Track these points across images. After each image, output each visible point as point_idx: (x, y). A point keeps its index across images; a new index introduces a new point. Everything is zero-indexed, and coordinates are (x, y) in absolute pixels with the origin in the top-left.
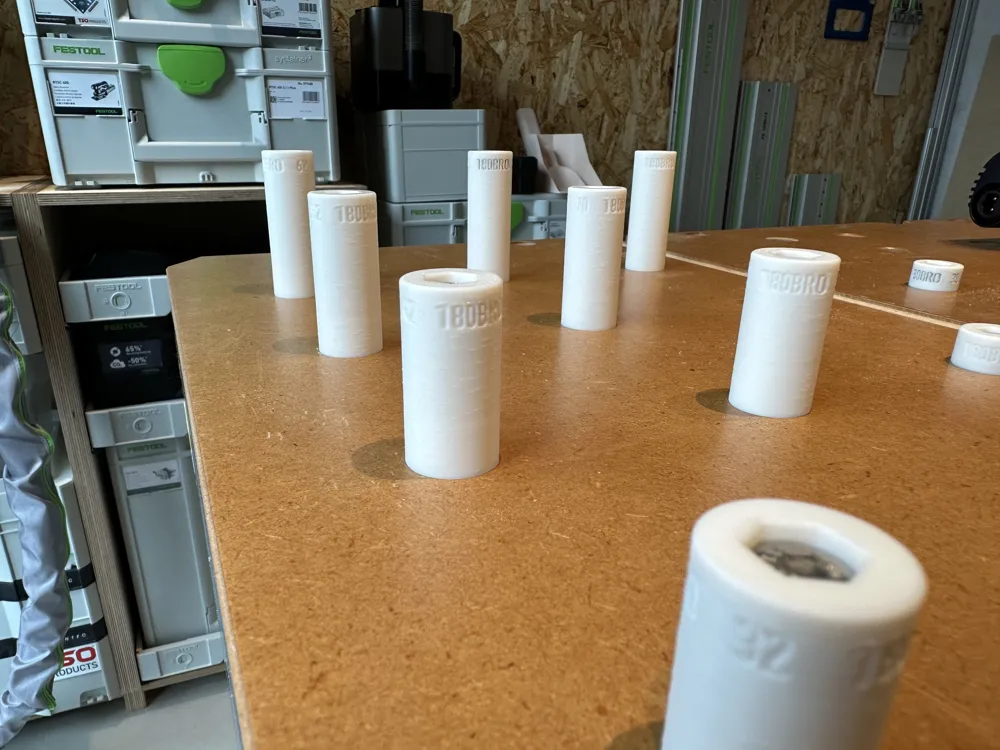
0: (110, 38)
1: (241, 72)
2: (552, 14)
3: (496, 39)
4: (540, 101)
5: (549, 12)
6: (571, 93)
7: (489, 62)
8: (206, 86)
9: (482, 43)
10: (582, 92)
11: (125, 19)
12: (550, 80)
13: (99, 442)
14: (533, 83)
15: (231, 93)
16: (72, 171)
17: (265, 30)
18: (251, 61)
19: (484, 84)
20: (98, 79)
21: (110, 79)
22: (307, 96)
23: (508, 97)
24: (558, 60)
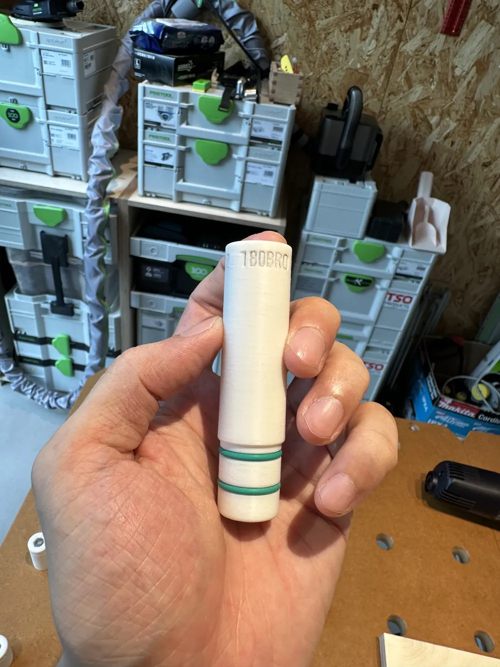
0: (175, 133)
1: (235, 156)
2: (483, 102)
3: (433, 114)
4: (453, 158)
5: (481, 102)
6: (479, 156)
7: (423, 128)
8: (216, 161)
9: (422, 116)
10: (489, 157)
11: (184, 126)
12: (467, 145)
13: (134, 304)
14: (452, 145)
15: (228, 166)
16: (146, 189)
17: (252, 138)
18: (241, 153)
19: (415, 142)
20: (165, 151)
21: (172, 152)
22: (267, 173)
23: (430, 151)
24: (476, 133)
